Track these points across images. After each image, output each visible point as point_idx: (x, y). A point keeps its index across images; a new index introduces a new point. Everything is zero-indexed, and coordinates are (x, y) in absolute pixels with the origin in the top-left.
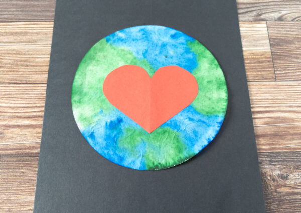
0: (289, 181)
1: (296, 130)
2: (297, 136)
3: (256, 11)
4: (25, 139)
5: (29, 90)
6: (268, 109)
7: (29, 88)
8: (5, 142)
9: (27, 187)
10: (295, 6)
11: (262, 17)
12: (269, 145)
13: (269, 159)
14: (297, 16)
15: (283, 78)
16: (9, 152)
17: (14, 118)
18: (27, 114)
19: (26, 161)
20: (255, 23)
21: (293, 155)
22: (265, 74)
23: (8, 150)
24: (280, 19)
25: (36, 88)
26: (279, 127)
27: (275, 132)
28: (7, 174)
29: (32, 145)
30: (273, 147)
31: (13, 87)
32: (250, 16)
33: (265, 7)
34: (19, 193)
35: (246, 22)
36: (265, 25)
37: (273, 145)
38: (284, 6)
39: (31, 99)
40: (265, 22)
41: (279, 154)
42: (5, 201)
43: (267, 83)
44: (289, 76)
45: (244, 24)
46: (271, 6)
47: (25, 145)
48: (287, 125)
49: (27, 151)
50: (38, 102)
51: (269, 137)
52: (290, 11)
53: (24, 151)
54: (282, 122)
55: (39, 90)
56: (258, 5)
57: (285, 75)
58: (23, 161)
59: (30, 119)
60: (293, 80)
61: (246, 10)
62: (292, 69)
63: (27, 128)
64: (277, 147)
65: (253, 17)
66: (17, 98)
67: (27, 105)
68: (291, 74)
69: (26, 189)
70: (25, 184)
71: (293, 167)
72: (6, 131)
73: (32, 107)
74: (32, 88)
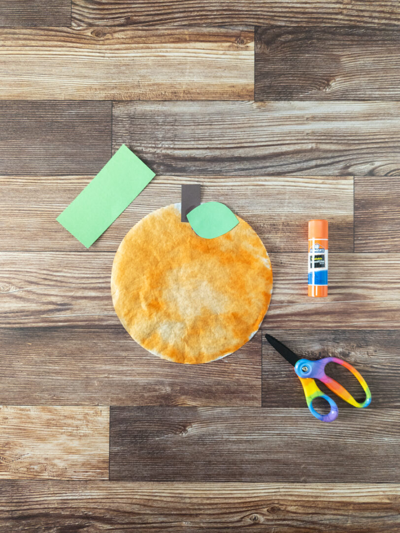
0: (349, 358)
1: (366, 307)
2: (365, 314)
3: (343, 162)
4: (93, 311)
5: (92, 259)
6: (340, 285)
7: (91, 257)
8: (75, 314)
9: (100, 356)
10: (393, 154)
11: (350, 170)
12: (335, 322)
13: (333, 336)
14: (392, 169)
15: (362, 249)
16: (80, 323)
17: (81, 289)
18: (92, 285)
19: (97, 332)
20: (340, 179)
21: (358, 333)
22: (342, 244)
23: (78, 321)
24: (371, 173)
25: (98, 257)
26: (348, 304)
27: (345, 309)
28: (81, 344)
29: (101, 317)
30: (339, 324)
31: (75, 255)
32: (336, 169)
33: (355, 157)
34: (95, 362)
35: (331, 177)
36: (352, 182)
37: (340, 322)
38: (378, 155)
39: (94, 268)
40: (353, 177)
41: (344, 332)
42: (83, 369)
43: (344, 254)
44: (369, 247)
45: (327, 179)
46: (363, 156)
47: (94, 316)
48: (358, 302)
49: (97, 323)
50: (101, 272)
51: (336, 315)
52: (386, 162)
53: (94, 322)
54: (353, 299)
55: (101, 259)
56: (348, 153)
57: (365, 245)
58: (94, 332)
59: (96, 290)
60: (372, 251)
61: (332, 160)
62: (374, 239)
63: (94, 300)
64: (343, 324)
65: (339, 171)
66: (80, 267)
67: (91, 276)
68: (370, 245)
69: (100, 359)
70: (99, 354)
71: (355, 345)
72: (74, 302)
73: (96, 278)
74: (94, 257)
